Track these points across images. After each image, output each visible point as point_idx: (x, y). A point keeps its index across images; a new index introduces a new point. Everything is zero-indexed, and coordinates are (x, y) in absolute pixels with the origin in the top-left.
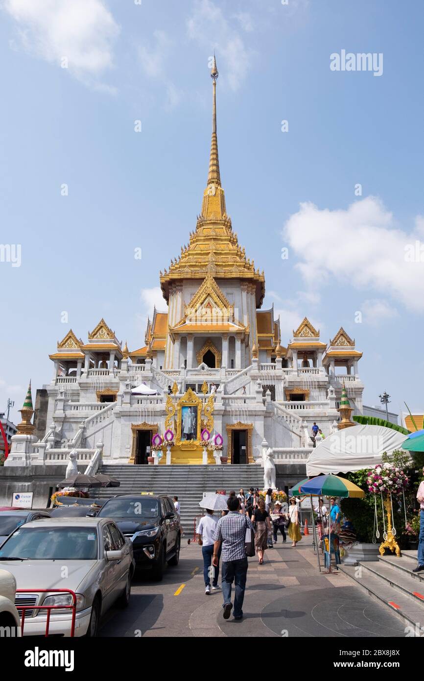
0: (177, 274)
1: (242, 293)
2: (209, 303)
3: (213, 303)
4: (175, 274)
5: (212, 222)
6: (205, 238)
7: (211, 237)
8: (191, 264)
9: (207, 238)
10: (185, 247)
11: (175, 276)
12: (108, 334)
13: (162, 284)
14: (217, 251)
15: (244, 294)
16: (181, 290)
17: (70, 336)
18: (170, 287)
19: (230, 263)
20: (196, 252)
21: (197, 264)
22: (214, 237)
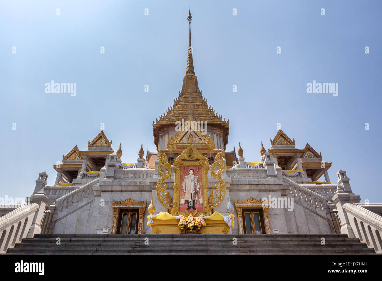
0: (165, 121)
1: (213, 134)
2: (191, 134)
3: (194, 134)
4: (163, 122)
5: (190, 93)
6: (185, 102)
7: (189, 101)
8: (176, 116)
9: (186, 102)
10: (171, 107)
11: (164, 123)
12: (106, 143)
13: (154, 130)
14: (194, 109)
15: (215, 136)
16: (168, 133)
17: (75, 150)
18: (160, 132)
19: (204, 115)
20: (179, 110)
21: (180, 116)
22: (192, 102)
